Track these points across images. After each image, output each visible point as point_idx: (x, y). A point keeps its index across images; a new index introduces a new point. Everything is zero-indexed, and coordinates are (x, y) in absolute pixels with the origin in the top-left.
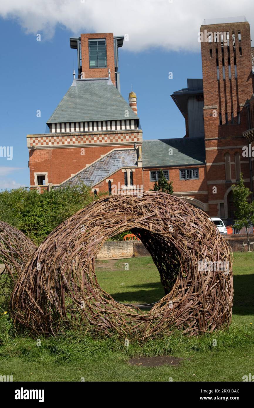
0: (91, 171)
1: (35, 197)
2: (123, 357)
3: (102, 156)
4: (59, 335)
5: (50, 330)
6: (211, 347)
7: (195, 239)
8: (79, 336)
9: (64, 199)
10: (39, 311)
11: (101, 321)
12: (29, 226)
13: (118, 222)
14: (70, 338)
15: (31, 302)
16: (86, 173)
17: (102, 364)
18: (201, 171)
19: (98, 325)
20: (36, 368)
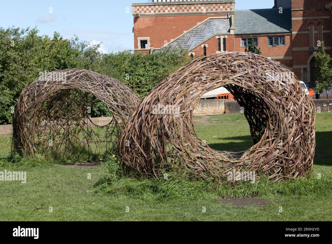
0: (188, 37)
1: (138, 59)
2: (216, 197)
3: (199, 23)
4: (160, 176)
5: (152, 172)
6: (294, 192)
7: (282, 96)
8: (178, 178)
9: (164, 61)
10: (143, 155)
11: (197, 165)
12: (132, 84)
13: (214, 78)
14: (170, 179)
15: (137, 147)
16: (183, 38)
17: (198, 202)
18: (287, 39)
19: (195, 169)
20: (140, 204)
